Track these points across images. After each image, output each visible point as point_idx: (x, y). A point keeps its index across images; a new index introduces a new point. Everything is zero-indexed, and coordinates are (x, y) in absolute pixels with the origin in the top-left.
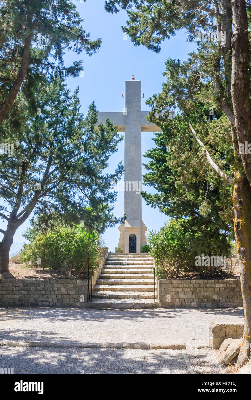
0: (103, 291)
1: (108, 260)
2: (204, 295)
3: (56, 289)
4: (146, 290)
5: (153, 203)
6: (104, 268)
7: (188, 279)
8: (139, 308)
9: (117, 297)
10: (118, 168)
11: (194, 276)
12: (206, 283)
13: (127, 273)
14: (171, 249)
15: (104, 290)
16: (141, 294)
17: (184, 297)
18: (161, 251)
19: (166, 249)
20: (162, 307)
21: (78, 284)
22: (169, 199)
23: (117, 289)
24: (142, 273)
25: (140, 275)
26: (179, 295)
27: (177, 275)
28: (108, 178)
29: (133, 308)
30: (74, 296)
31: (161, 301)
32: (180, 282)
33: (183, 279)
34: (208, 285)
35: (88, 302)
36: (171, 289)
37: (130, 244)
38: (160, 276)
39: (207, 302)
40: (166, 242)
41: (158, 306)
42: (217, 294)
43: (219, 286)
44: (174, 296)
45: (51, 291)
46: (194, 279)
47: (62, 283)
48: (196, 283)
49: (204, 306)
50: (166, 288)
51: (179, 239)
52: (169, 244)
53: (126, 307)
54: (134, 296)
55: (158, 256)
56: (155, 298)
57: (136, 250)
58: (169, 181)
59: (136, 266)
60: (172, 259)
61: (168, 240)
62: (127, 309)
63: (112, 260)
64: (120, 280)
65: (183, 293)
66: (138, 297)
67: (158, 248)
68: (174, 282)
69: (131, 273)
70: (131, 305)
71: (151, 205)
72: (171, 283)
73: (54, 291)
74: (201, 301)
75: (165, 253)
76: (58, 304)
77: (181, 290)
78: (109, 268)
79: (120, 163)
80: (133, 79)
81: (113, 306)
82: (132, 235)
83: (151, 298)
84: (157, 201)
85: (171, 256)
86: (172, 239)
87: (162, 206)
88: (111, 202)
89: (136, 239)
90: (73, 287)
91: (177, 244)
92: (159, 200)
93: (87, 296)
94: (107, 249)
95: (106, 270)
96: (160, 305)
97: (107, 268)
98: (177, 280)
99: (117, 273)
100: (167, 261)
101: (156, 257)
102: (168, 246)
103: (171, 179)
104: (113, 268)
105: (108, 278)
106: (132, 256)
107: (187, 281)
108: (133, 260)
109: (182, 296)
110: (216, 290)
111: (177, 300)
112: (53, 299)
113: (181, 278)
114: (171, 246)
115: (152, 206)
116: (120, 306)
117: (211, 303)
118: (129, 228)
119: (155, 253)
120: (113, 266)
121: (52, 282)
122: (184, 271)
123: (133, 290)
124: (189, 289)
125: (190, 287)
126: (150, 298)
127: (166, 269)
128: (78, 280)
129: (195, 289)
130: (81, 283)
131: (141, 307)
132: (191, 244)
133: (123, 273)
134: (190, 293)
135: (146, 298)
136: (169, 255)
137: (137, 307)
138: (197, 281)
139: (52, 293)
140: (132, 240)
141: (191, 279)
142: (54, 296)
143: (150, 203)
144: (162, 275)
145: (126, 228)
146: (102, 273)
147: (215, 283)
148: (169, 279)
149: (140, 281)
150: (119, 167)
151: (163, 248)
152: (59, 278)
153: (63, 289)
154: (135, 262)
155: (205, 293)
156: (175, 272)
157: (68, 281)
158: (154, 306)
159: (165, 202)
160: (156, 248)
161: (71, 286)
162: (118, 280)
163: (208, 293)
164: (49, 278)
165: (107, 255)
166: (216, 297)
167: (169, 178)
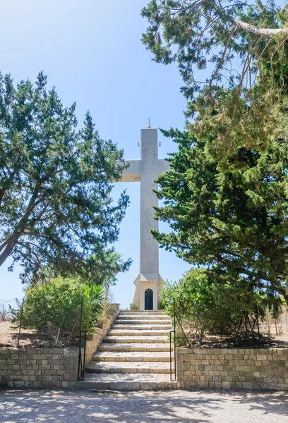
0: (104, 361)
1: (118, 318)
2: (240, 372)
3: (34, 362)
4: (159, 360)
5: (167, 244)
6: (112, 328)
7: (216, 347)
8: (149, 390)
9: (121, 372)
10: (121, 198)
11: (223, 342)
12: (243, 353)
13: (139, 335)
14: (193, 305)
15: (105, 359)
16: (154, 365)
17: (212, 373)
18: (179, 308)
19: (185, 305)
20: (181, 388)
21: (65, 354)
22: (189, 239)
23: (122, 358)
24: (156, 334)
25: (154, 338)
26: (204, 370)
27: (200, 341)
28: (108, 211)
29: (141, 389)
30: (59, 373)
31: (180, 380)
32: (205, 351)
33: (209, 348)
34: (246, 357)
35: (78, 380)
36: (193, 362)
37: (146, 300)
38: (179, 342)
39: (245, 381)
40: (185, 296)
41: (175, 387)
42: (259, 369)
43: (261, 357)
44: (198, 371)
45: (27, 365)
46: (225, 347)
47: (43, 353)
48: (228, 354)
49: (241, 387)
50: (186, 360)
51: (203, 292)
52: (189, 298)
53: (130, 388)
54: (143, 369)
55: (175, 315)
56: (171, 373)
57: (152, 306)
58: (188, 209)
59: (150, 326)
60: (194, 319)
61: (188, 292)
62: (132, 390)
63: (123, 318)
64: (128, 344)
65: (210, 368)
66: (149, 371)
67: (174, 304)
68: (197, 351)
69: (143, 335)
70: (138, 385)
71: (165, 247)
72: (194, 353)
73: (31, 365)
74: (236, 380)
75: (184, 310)
76: (36, 384)
77: (207, 363)
78: (118, 328)
79: (124, 192)
80: (150, 127)
81: (112, 386)
82: (148, 290)
83: (166, 373)
84: (172, 241)
85: (193, 314)
86: (194, 291)
87: (180, 249)
88: (111, 242)
89: (152, 294)
90: (59, 359)
91: (200, 299)
92: (176, 239)
93: (77, 371)
94: (118, 305)
95: (113, 331)
96: (179, 386)
97: (116, 328)
98: (201, 348)
99: (125, 335)
100: (187, 321)
101: (172, 316)
102: (188, 301)
103: (191, 206)
104: (122, 328)
105: (114, 342)
106: (146, 314)
107: (215, 350)
108: (148, 318)
109: (209, 372)
110: (257, 364)
111: (202, 378)
112: (29, 376)
113: (207, 346)
114: (192, 301)
115: (167, 249)
116: (122, 387)
117: (251, 384)
118: (145, 282)
119: (171, 310)
120: (122, 326)
121: (28, 352)
122: (209, 334)
123: (143, 360)
124: (218, 362)
125: (219, 359)
126: (164, 372)
127: (185, 331)
128: (65, 349)
129: (227, 362)
130: (69, 353)
131: (151, 388)
132: (222, 297)
133: (133, 335)
134: (220, 368)
135: (160, 372)
136: (189, 313)
137: (146, 388)
138: (230, 351)
139: (29, 368)
140: (149, 295)
141: (221, 347)
142: (32, 372)
143: (164, 245)
144: (181, 340)
145: (142, 282)
146: (108, 335)
147: (255, 354)
148: (190, 347)
149: (154, 346)
150: (123, 198)
151: (181, 304)
152: (41, 347)
153: (44, 362)
154: (149, 321)
155: (241, 368)
156: (198, 337)
157: (51, 351)
158: (170, 386)
159: (182, 242)
160: (172, 304)
161: (56, 357)
162: (126, 344)
163: (246, 369)
164: (26, 346)
165: (118, 312)
166: (257, 374)
167: (189, 205)
